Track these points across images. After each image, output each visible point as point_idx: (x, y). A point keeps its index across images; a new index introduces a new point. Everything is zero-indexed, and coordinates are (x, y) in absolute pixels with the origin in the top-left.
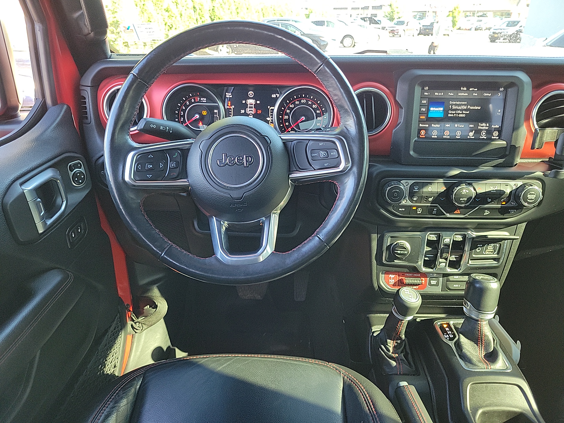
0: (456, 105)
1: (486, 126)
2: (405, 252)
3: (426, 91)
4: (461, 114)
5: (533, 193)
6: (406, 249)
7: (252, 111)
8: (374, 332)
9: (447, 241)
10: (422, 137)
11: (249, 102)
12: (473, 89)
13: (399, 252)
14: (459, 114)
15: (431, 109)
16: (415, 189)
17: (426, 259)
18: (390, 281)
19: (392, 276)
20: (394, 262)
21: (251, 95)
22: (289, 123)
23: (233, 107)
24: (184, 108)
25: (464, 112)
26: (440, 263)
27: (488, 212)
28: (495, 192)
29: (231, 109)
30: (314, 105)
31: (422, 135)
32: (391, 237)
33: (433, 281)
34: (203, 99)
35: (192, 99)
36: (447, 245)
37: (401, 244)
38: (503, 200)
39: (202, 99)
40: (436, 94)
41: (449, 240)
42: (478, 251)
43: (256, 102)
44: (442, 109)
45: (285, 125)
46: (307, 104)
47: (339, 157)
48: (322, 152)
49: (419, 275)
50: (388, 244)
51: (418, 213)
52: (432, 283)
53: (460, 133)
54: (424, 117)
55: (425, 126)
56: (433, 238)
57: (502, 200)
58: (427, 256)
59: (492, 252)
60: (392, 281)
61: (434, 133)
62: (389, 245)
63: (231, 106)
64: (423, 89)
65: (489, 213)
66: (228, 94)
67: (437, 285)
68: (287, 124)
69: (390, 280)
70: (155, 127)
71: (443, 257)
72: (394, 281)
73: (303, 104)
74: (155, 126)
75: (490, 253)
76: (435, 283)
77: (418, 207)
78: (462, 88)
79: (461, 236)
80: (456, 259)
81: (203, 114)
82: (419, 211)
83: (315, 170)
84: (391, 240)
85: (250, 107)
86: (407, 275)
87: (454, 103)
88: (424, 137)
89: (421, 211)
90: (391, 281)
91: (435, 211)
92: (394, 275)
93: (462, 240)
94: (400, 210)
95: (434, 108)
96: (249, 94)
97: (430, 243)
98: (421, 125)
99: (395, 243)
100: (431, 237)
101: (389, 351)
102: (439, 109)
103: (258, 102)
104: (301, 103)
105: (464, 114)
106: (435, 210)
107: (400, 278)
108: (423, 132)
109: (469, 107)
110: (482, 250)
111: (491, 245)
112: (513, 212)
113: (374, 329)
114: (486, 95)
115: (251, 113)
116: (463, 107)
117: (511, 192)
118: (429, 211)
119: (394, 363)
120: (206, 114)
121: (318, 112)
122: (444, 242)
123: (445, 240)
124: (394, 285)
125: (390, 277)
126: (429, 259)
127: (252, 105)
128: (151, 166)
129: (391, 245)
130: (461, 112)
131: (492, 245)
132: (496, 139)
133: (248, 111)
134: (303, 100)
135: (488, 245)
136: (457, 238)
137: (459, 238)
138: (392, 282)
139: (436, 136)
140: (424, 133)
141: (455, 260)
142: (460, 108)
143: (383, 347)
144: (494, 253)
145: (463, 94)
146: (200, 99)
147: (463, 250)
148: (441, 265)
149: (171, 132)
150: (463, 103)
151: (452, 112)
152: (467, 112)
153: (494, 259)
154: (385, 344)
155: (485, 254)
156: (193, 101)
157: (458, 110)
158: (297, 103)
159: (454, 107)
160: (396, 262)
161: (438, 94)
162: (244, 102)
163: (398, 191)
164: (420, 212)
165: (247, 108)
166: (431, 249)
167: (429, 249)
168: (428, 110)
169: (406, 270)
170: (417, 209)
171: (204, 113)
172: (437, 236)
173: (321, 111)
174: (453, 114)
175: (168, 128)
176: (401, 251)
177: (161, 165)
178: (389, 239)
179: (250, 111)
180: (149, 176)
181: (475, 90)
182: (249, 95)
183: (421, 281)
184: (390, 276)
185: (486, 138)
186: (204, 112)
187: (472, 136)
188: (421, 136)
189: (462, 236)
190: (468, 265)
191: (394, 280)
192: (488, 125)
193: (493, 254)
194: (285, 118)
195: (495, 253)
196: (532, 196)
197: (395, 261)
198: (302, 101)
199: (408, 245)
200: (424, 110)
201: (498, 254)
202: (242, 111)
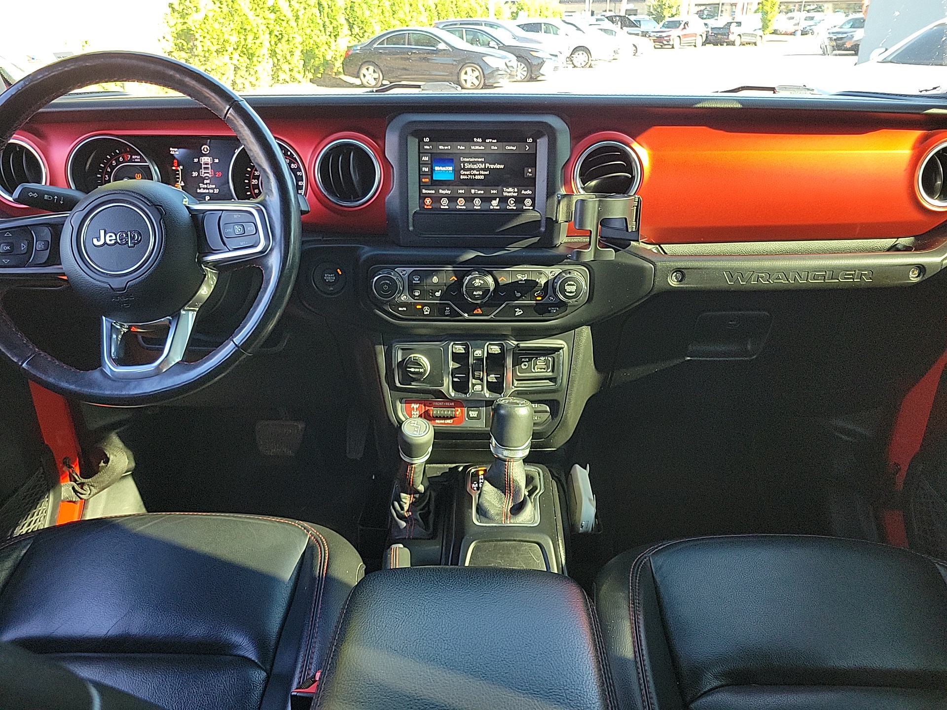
0: (469, 162)
1: (514, 192)
2: (422, 370)
3: (427, 144)
4: (477, 175)
5: (572, 283)
6: (421, 365)
7: (208, 173)
9: (479, 354)
10: (427, 207)
11: (203, 160)
12: (491, 140)
13: (412, 370)
14: (475, 175)
15: (437, 168)
16: (415, 280)
17: (455, 380)
18: (413, 414)
19: (414, 406)
20: (411, 384)
21: (205, 150)
23: (181, 167)
24: (110, 170)
25: (482, 172)
26: (474, 385)
27: (520, 311)
28: (524, 282)
29: (178, 171)
31: (427, 205)
32: (402, 349)
33: (473, 412)
34: (136, 157)
35: (120, 157)
36: (480, 360)
37: (415, 358)
38: (537, 294)
39: (133, 157)
40: (440, 147)
41: (480, 352)
42: (523, 367)
43: (213, 161)
44: (451, 168)
45: (254, 193)
47: (257, 234)
48: (236, 227)
49: (453, 404)
50: (400, 360)
51: (425, 313)
52: (471, 416)
53: (479, 202)
54: (428, 180)
55: (429, 192)
56: (460, 349)
57: (535, 294)
58: (456, 375)
59: (545, 369)
60: (416, 412)
61: (443, 201)
62: (400, 361)
63: (178, 166)
64: (421, 140)
65: (522, 312)
66: (173, 149)
67: (478, 418)
69: (413, 412)
70: (35, 197)
71: (476, 376)
72: (418, 413)
74: (36, 194)
75: (543, 370)
76: (476, 415)
77: (424, 305)
78: (475, 140)
79: (497, 347)
80: (496, 379)
81: (137, 178)
82: (427, 310)
83: (230, 251)
84: (403, 353)
85: (205, 168)
86: (436, 404)
87: (467, 160)
88: (431, 207)
89: (429, 311)
91: (448, 310)
92: (418, 405)
93: (500, 352)
94: (400, 309)
95: (440, 167)
96: (202, 149)
97: (456, 357)
98: (424, 191)
99: (408, 358)
100: (457, 349)
101: (402, 508)
102: (447, 169)
103: (217, 161)
105: (482, 175)
106: (447, 308)
107: (427, 408)
108: (428, 201)
109: (487, 165)
110: (530, 366)
111: (540, 358)
112: (555, 311)
114: (509, 148)
115: (207, 176)
116: (480, 166)
117: (547, 283)
118: (439, 310)
119: (403, 524)
120: (140, 178)
121: (299, 173)
122: (475, 355)
123: (475, 353)
125: (412, 407)
126: (459, 380)
127: (208, 164)
128: (8, 248)
129: (403, 360)
130: (478, 173)
131: (543, 358)
132: (529, 209)
133: (203, 173)
135: (537, 358)
136: (493, 349)
137: (496, 349)
138: (415, 414)
139: (447, 205)
140: (430, 202)
141: (496, 381)
142: (475, 166)
143: (396, 504)
144: (548, 369)
145: (477, 147)
146: (131, 157)
147: (503, 366)
148: (476, 389)
149: (62, 202)
150: (480, 160)
151: (466, 173)
152: (486, 173)
153: (550, 379)
154: (399, 500)
155: (535, 372)
156: (121, 159)
157: (474, 169)
159: (467, 166)
160: (414, 385)
161: (443, 148)
162: (196, 160)
163: (388, 282)
164: (428, 313)
165: (201, 169)
166: (460, 365)
167: (457, 365)
168: (432, 170)
170: (422, 308)
172: (465, 347)
174: (467, 175)
175: (56, 197)
176: (415, 368)
177: (23, 247)
178: (400, 353)
179: (205, 173)
180: (6, 261)
181: (493, 141)
182: (203, 152)
183: (454, 413)
185: (515, 208)
186: (138, 176)
187: (497, 206)
188: (425, 207)
189: (500, 347)
190: (514, 388)
191: (418, 411)
192: (516, 190)
193: (547, 371)
194: (253, 183)
196: (571, 287)
199: (425, 361)
200: (427, 170)
201: (553, 371)
202: (195, 174)
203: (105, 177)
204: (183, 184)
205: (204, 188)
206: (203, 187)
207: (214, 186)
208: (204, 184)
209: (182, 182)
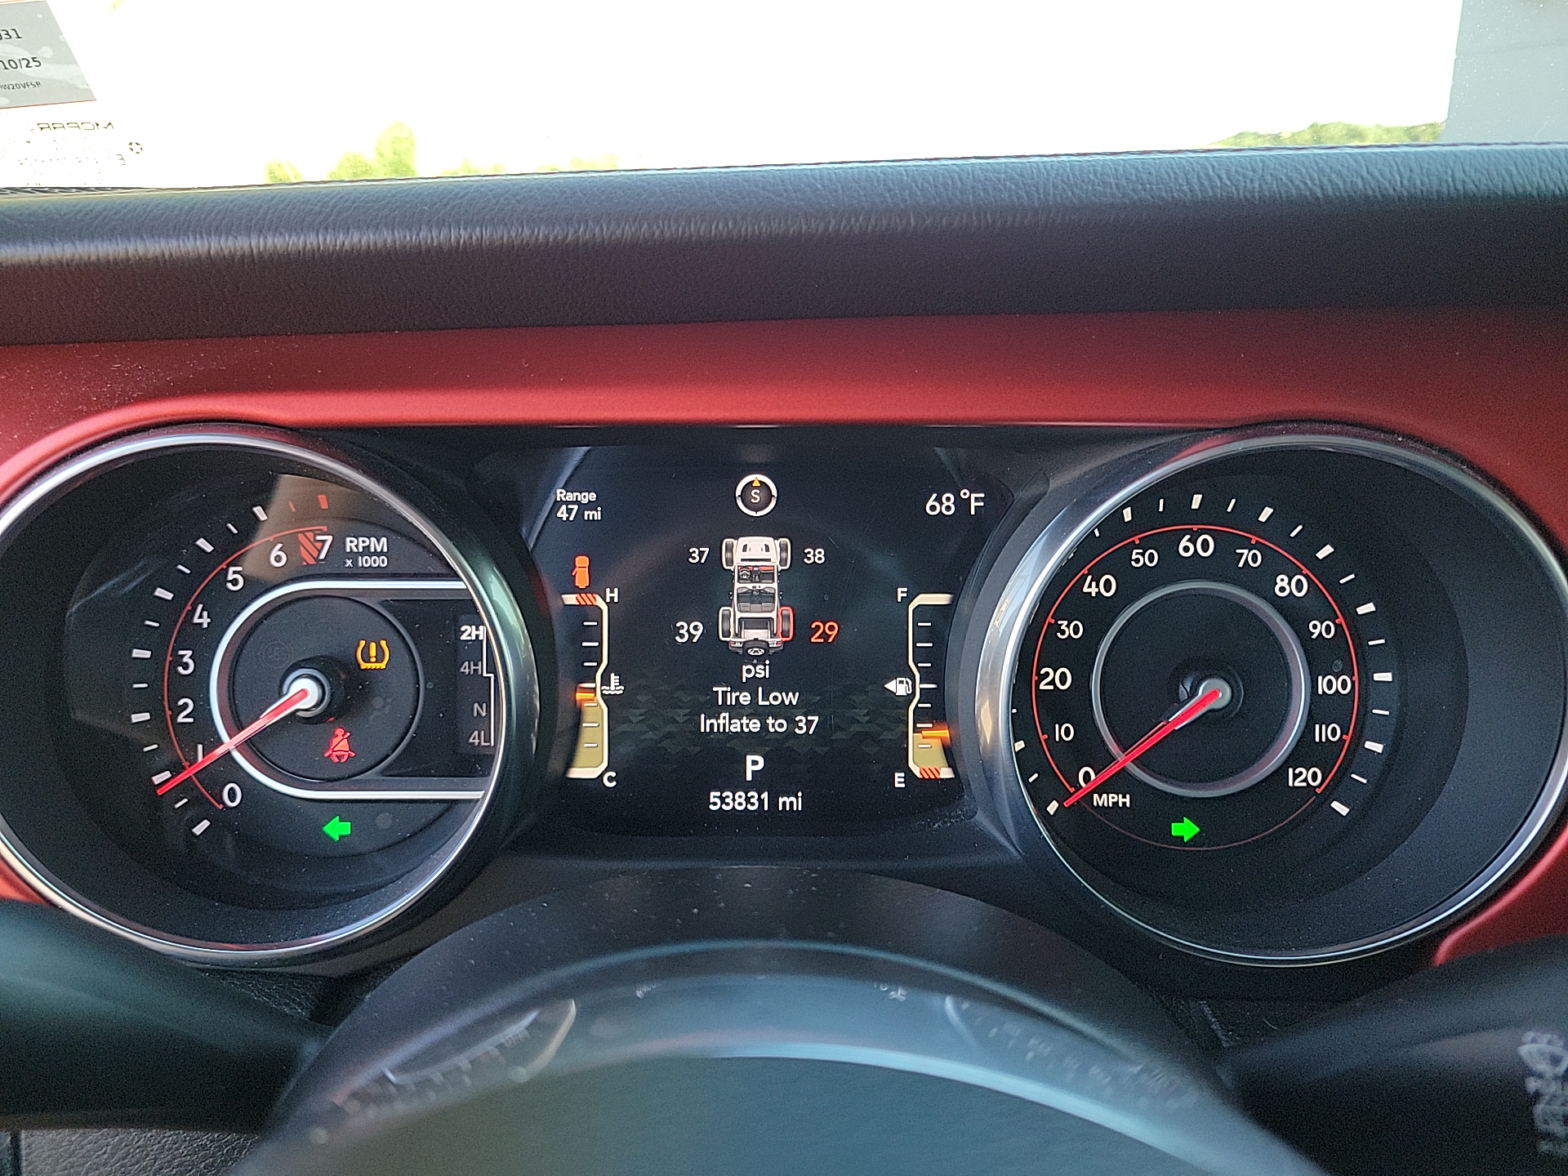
7: (764, 623)
11: (738, 556)
21: (756, 496)
22: (1085, 726)
23: (614, 594)
24: (205, 623)
29: (596, 613)
30: (1282, 581)
34: (362, 542)
35: (269, 546)
39: (350, 544)
43: (798, 555)
45: (1052, 742)
46: (1222, 566)
63: (597, 586)
66: (574, 496)
68: (1064, 732)
73: (1196, 567)
81: (364, 666)
85: (749, 597)
96: (738, 491)
103: (816, 556)
104: (1174, 567)
115: (755, 643)
120: (383, 665)
121: (1317, 628)
127: (766, 575)
133: (734, 626)
134: (1193, 541)
146: (337, 545)
156: (276, 558)
158: (1141, 559)
162: (700, 556)
165: (728, 602)
171: (375, 656)
173: (1340, 620)
179: (745, 623)
182: (740, 505)
186: (372, 652)
194: (1044, 686)
198: (1185, 547)
202: (690, 630)
203: (179, 661)
204: (615, 687)
205: (736, 711)
206: (731, 699)
207: (792, 698)
208: (738, 686)
209: (614, 679)
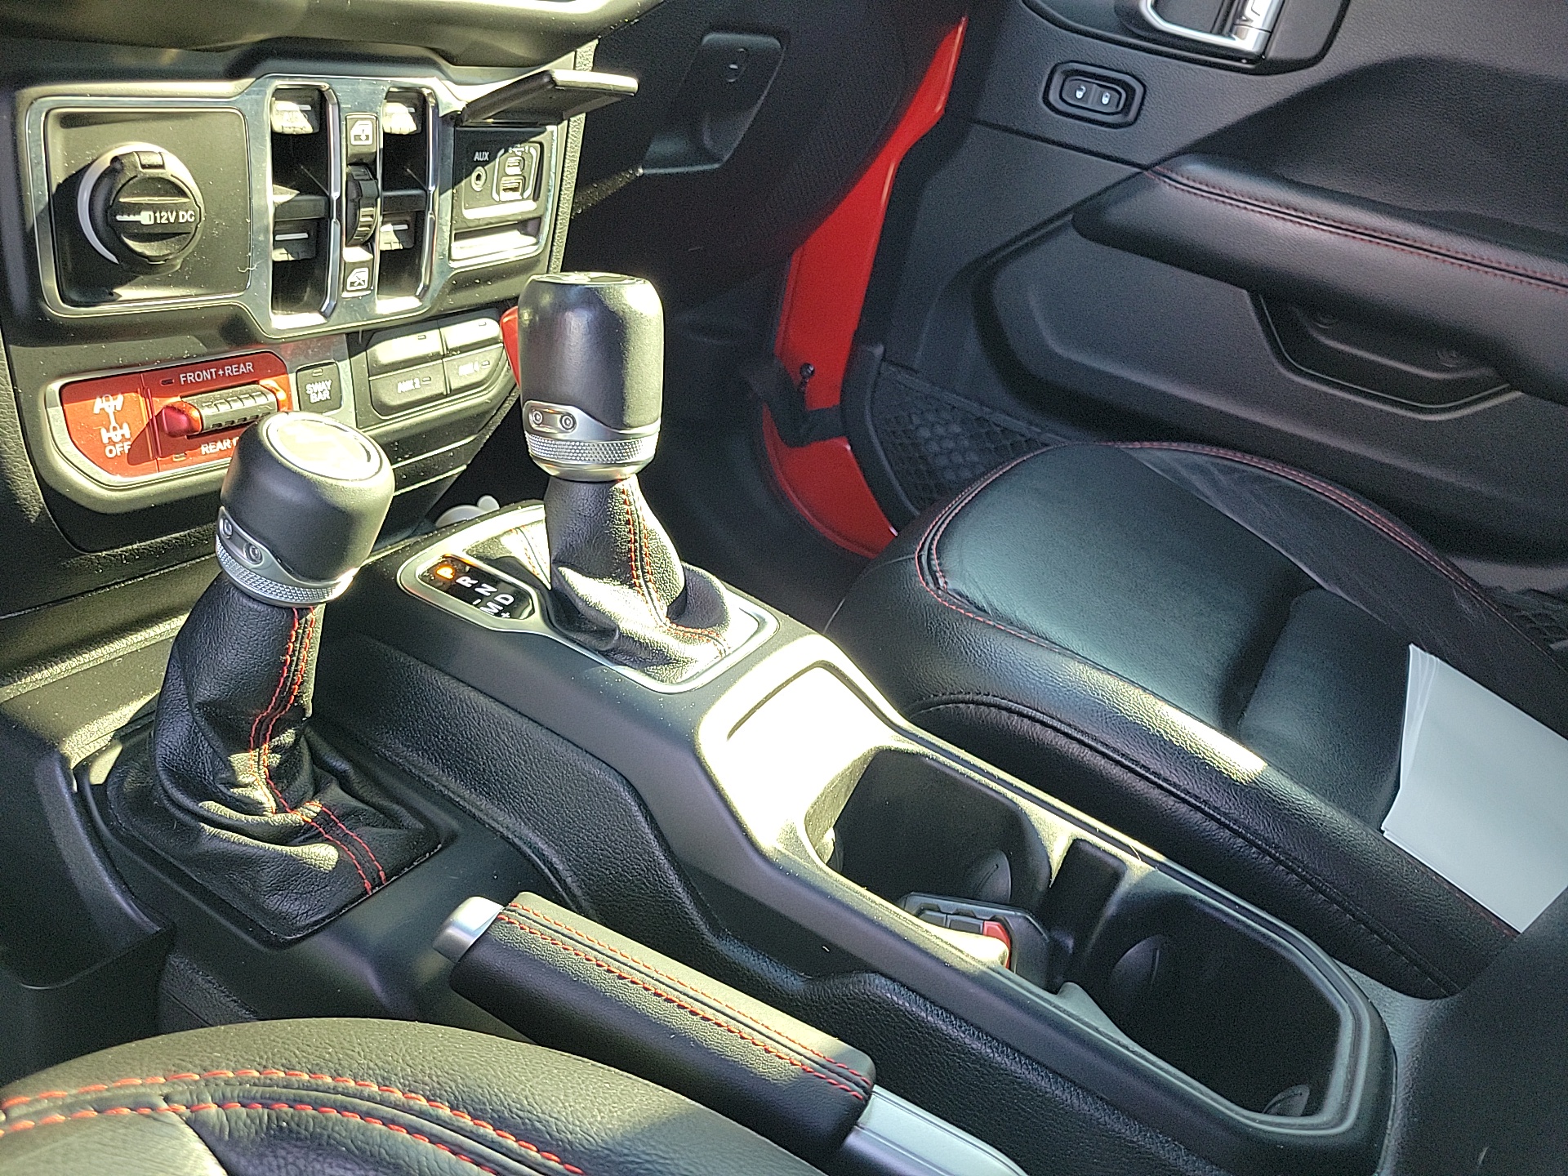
2: (182, 218)
6: (183, 193)
8: (84, 767)
9: (363, 137)
13: (145, 218)
18: (106, 441)
19: (108, 405)
20: (112, 298)
26: (346, 270)
32: (68, 121)
33: (318, 386)
36: (360, 162)
37: (146, 160)
42: (477, 186)
50: (59, 177)
52: (314, 399)
56: (294, 119)
59: (514, 189)
60: (119, 432)
62: (59, 186)
67: (332, 405)
69: (103, 431)
72: (126, 431)
75: (513, 194)
76: (326, 395)
79: (405, 106)
80: (399, 242)
84: (67, 139)
86: (191, 377)
90: (112, 434)
92: (120, 397)
93: (414, 128)
97: (286, 156)
99: (106, 162)
100: (288, 115)
101: (250, 807)
107: (160, 403)
110: (489, 180)
111: (513, 150)
113: (76, 748)
119: (323, 854)
124: (137, 455)
125: (96, 410)
126: (293, 258)
129: (76, 177)
131: (518, 150)
135: (506, 149)
138: (117, 438)
141: (397, 248)
143: (212, 806)
144: (524, 191)
148: (352, 284)
153: (525, 225)
155: (500, 202)
160: (133, 297)
166: (298, 193)
167: (287, 195)
169: (187, 346)
176: (154, 208)
178: (59, 138)
183: (271, 398)
184: (99, 404)
189: (412, 107)
190: (453, 264)
191: (125, 426)
193: (522, 199)
195: (526, 194)
197: (124, 292)
201: (536, 196)
